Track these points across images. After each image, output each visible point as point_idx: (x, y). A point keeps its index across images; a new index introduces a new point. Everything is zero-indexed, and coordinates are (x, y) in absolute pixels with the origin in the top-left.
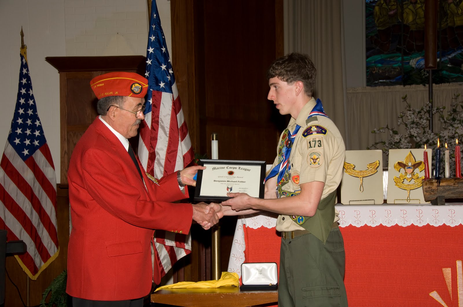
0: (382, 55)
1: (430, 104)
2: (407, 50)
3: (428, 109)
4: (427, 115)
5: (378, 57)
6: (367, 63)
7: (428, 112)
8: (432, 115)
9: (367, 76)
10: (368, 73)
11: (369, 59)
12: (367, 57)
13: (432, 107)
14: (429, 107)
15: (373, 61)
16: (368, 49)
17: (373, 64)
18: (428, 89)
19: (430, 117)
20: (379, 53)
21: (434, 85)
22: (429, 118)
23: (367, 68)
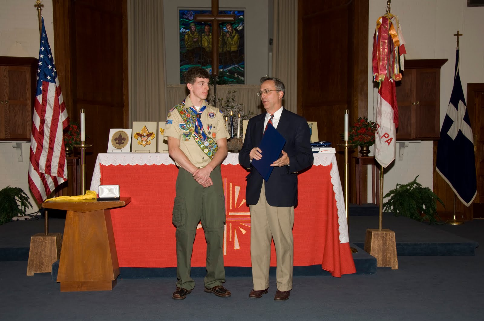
0: (190, 65)
1: (215, 97)
2: (204, 63)
3: (214, 99)
4: (213, 103)
5: (187, 66)
6: (181, 69)
7: (214, 101)
8: (216, 103)
9: (181, 77)
10: (181, 76)
11: (182, 67)
12: (181, 66)
13: (216, 98)
14: (214, 98)
15: (184, 69)
16: (181, 61)
17: (184, 70)
18: (213, 87)
19: (214, 104)
20: (188, 64)
21: (217, 85)
22: (214, 105)
23: (181, 72)
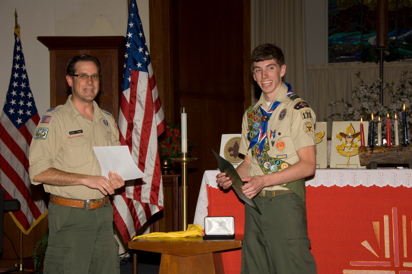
0: (343, 33)
1: (381, 80)
2: (366, 29)
3: (379, 84)
4: (378, 90)
5: (339, 36)
6: (329, 41)
7: (379, 87)
8: (383, 90)
9: (329, 52)
10: (330, 50)
11: (331, 37)
12: (330, 35)
13: (383, 83)
14: (380, 83)
15: (335, 39)
16: (330, 28)
17: (335, 42)
18: (379, 66)
19: (380, 91)
20: (340, 31)
21: (385, 62)
22: (380, 93)
23: (329, 45)
